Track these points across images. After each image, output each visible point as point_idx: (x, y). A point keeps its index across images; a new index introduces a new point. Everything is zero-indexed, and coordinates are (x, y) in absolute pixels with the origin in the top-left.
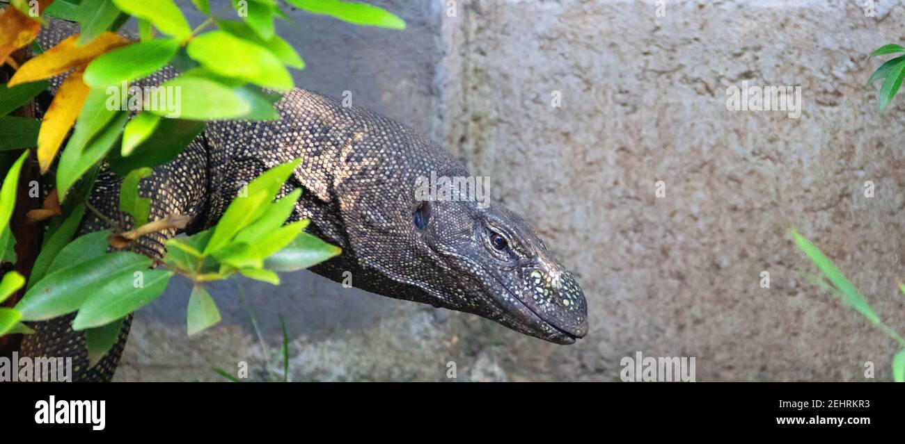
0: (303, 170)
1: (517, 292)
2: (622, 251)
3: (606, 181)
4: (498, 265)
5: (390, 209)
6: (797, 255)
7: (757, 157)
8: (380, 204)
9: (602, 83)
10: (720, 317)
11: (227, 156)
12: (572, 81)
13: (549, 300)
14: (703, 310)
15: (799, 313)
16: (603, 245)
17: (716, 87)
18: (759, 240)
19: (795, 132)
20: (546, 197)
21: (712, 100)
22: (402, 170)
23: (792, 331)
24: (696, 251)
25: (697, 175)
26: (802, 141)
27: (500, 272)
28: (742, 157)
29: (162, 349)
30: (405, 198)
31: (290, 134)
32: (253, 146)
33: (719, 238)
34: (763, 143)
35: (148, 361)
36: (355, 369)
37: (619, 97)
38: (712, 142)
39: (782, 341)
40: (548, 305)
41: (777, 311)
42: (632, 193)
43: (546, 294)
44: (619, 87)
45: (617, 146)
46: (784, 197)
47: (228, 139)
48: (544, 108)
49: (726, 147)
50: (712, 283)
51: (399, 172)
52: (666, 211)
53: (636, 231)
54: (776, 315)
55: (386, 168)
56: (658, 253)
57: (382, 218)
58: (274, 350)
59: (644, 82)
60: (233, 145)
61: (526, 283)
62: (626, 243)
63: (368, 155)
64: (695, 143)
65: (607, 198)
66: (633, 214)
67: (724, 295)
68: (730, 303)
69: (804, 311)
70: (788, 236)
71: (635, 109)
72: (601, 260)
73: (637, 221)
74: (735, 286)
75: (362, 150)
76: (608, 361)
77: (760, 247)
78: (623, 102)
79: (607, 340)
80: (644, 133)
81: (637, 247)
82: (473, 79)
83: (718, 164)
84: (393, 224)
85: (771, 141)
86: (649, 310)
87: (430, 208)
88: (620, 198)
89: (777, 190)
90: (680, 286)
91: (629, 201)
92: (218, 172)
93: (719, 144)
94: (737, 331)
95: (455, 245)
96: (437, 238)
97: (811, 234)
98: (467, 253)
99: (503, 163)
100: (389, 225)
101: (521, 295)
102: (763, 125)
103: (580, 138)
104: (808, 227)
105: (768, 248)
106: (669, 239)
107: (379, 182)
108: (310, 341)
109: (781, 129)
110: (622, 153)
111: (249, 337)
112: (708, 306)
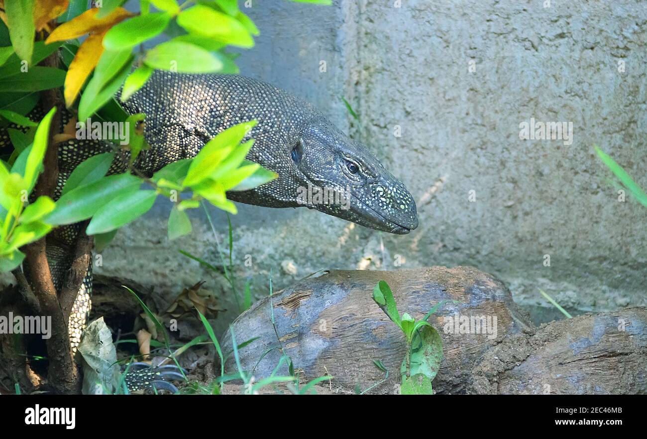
0: (210, 129)
1: (367, 202)
2: (472, 163)
3: (460, 112)
4: (353, 184)
5: (275, 150)
6: (598, 166)
7: (569, 95)
8: (268, 147)
9: (457, 42)
10: (543, 211)
11: (158, 122)
12: (435, 40)
13: (390, 206)
14: (530, 205)
15: (599, 207)
16: (458, 158)
17: (539, 44)
18: (571, 155)
19: (596, 77)
20: (417, 125)
21: (536, 53)
22: (281, 122)
23: (594, 220)
24: (525, 163)
25: (525, 107)
26: (601, 83)
27: (354, 189)
28: (558, 94)
29: (143, 236)
30: (285, 141)
31: (199, 104)
32: (176, 115)
33: (542, 153)
34: (573, 85)
35: (132, 244)
36: (281, 249)
37: (469, 51)
38: (537, 84)
39: (587, 227)
40: (389, 209)
41: (584, 205)
42: (479, 122)
43: (388, 202)
44: (469, 44)
45: (468, 88)
46: (589, 124)
47: (158, 111)
48: (416, 61)
49: (547, 88)
50: (537, 186)
51: (278, 123)
52: (504, 134)
53: (482, 149)
54: (583, 208)
55: (269, 121)
56: (498, 164)
57: (270, 157)
58: (223, 236)
59: (487, 41)
60: (162, 115)
61: (373, 195)
62: (475, 157)
63: (255, 113)
64: (524, 85)
65: (461, 125)
66: (479, 136)
67: (545, 194)
68: (550, 200)
69: (603, 205)
70: (591, 152)
71: (481, 61)
72: (457, 170)
73: (483, 141)
74: (553, 188)
75: (251, 110)
76: (462, 242)
77: (571, 160)
78: (472, 56)
79: (462, 227)
80: (487, 77)
81: (482, 160)
82: (364, 39)
83: (540, 100)
84: (279, 160)
85: (579, 83)
86: (491, 206)
87: (302, 147)
88: (470, 125)
89: (583, 119)
90: (514, 187)
91: (477, 127)
92: (152, 134)
93: (541, 85)
94: (555, 220)
95: (323, 174)
96: (309, 169)
97: (607, 149)
98: (331, 178)
99: (386, 100)
100: (276, 161)
101: (370, 204)
102: (573, 72)
103: (441, 82)
104: (606, 145)
105: (576, 160)
106: (506, 154)
107: (265, 131)
108: (248, 229)
109: (586, 75)
110: (472, 92)
111: (205, 226)
112: (534, 202)
